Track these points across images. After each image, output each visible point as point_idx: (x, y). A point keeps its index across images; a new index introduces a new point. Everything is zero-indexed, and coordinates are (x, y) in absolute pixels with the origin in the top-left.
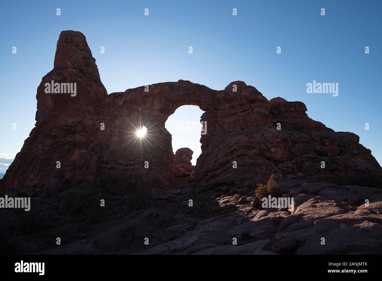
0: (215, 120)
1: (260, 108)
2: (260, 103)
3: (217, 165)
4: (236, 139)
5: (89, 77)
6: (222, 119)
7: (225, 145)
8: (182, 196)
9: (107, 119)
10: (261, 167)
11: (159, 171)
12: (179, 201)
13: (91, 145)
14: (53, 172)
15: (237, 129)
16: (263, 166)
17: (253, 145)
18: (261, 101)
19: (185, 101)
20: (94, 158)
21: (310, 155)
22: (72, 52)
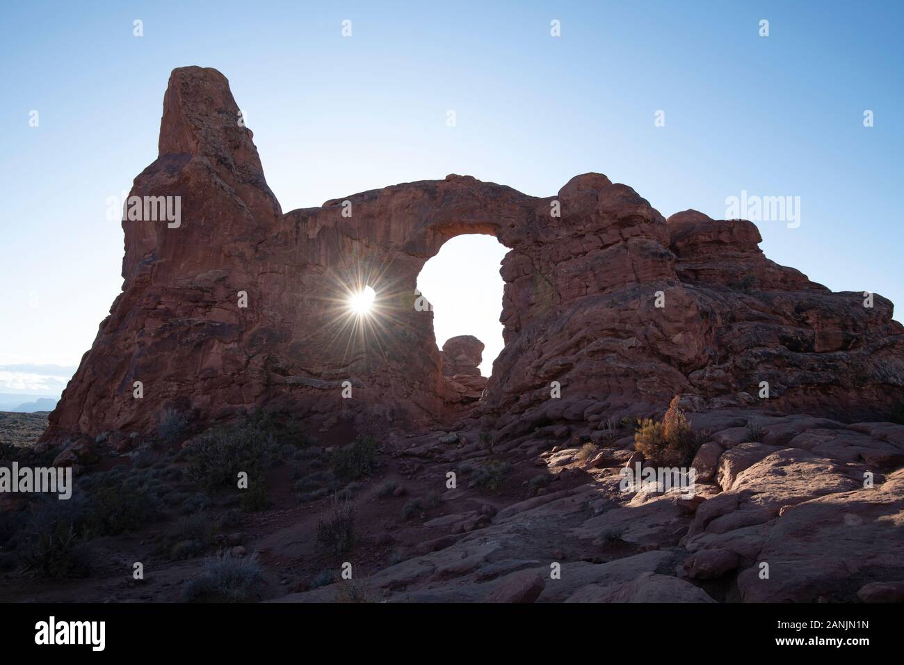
0: (536, 270)
1: (644, 237)
2: (645, 226)
3: (542, 376)
4: (585, 313)
5: (238, 174)
6: (552, 265)
7: (559, 328)
8: (459, 448)
9: (284, 272)
10: (648, 380)
11: (405, 390)
12: (453, 459)
13: (249, 333)
14: (167, 394)
15: (588, 289)
16: (652, 376)
17: (628, 327)
18: (647, 221)
19: (462, 224)
20: (256, 362)
21: (768, 350)
22: (198, 116)
